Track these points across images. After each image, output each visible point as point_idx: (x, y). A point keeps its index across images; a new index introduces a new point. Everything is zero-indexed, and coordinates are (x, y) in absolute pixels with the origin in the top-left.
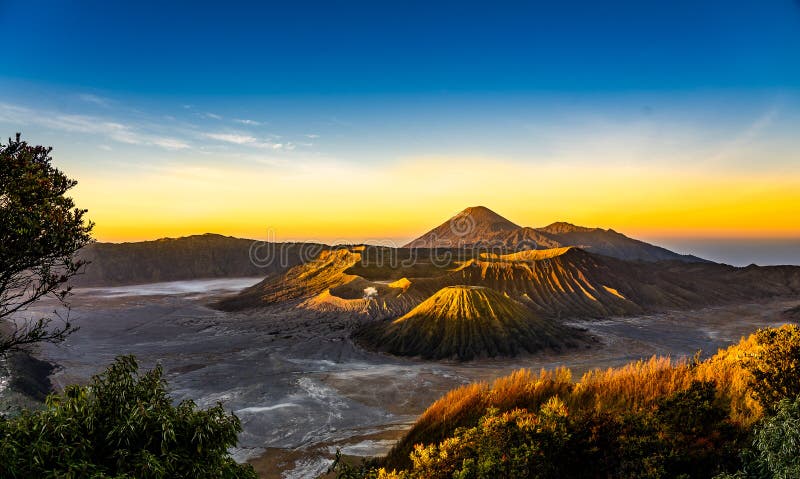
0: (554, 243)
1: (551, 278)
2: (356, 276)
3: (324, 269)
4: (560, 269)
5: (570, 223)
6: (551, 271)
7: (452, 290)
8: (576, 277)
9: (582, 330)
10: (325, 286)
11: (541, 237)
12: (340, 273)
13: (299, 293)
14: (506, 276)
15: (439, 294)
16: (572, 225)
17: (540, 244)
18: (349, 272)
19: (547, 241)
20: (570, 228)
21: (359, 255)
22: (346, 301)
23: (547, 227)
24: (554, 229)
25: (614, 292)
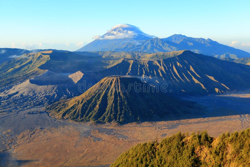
0: (173, 48)
1: (173, 70)
2: (47, 70)
3: (25, 66)
4: (178, 64)
5: (183, 35)
6: (172, 66)
7: (111, 79)
8: (189, 69)
9: (193, 103)
10: (26, 77)
11: (165, 44)
12: (36, 69)
13: (9, 82)
14: (144, 69)
15: (102, 81)
16: (184, 36)
17: (165, 49)
18: (42, 67)
19: (169, 46)
20: (183, 38)
21: (48, 56)
22: (41, 87)
23: (169, 38)
24: (174, 38)
25: (212, 78)
